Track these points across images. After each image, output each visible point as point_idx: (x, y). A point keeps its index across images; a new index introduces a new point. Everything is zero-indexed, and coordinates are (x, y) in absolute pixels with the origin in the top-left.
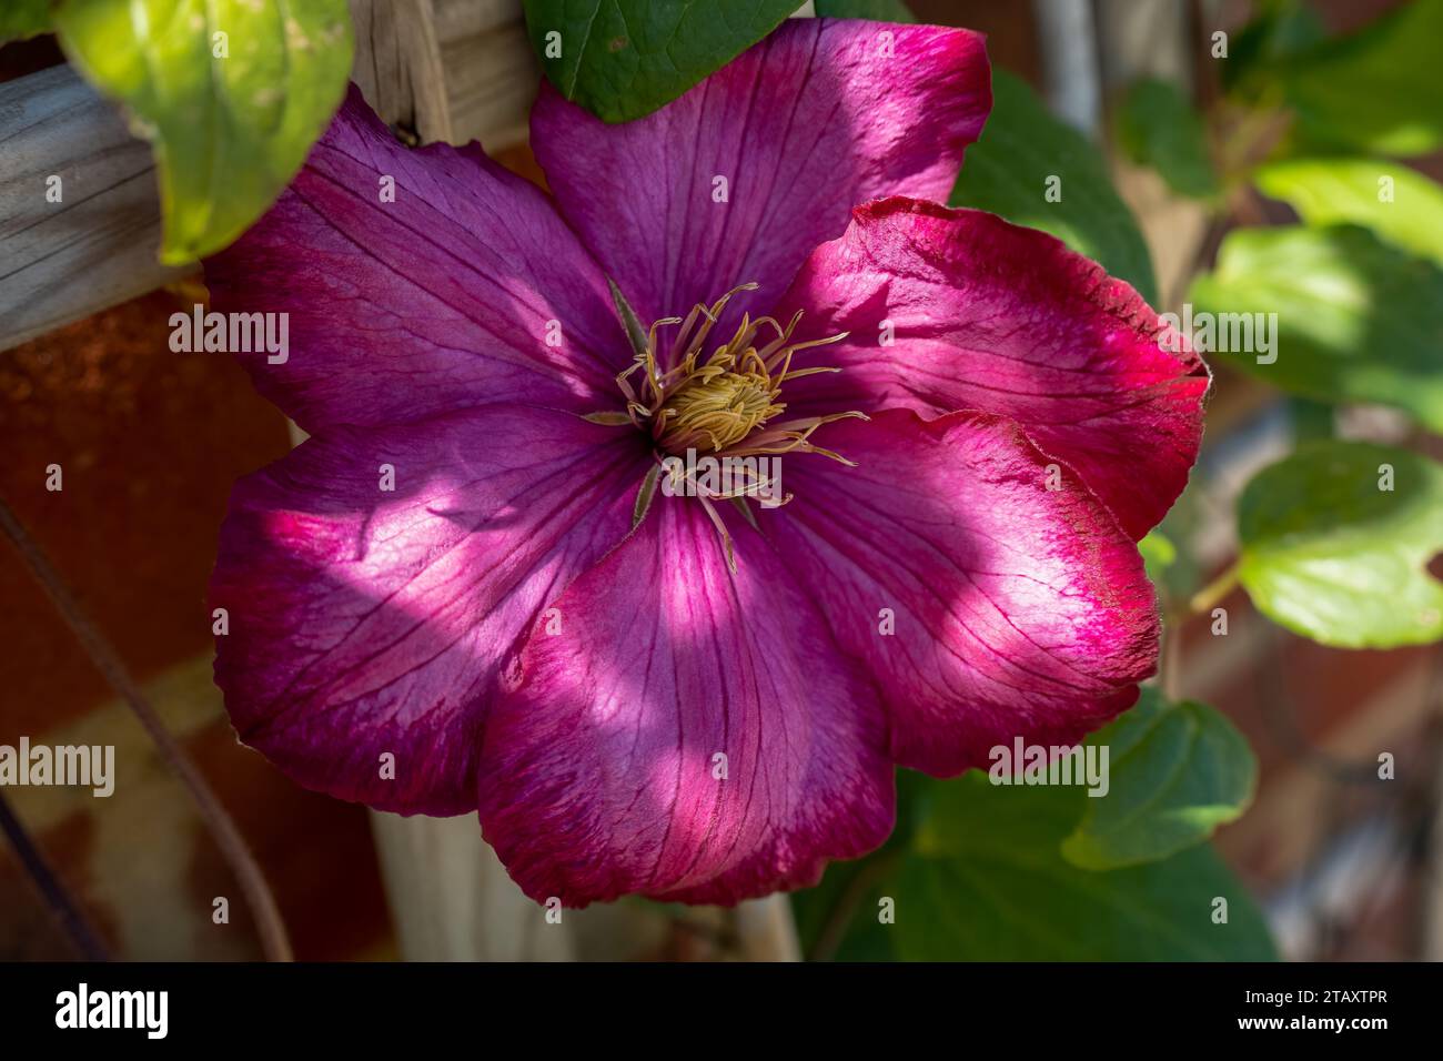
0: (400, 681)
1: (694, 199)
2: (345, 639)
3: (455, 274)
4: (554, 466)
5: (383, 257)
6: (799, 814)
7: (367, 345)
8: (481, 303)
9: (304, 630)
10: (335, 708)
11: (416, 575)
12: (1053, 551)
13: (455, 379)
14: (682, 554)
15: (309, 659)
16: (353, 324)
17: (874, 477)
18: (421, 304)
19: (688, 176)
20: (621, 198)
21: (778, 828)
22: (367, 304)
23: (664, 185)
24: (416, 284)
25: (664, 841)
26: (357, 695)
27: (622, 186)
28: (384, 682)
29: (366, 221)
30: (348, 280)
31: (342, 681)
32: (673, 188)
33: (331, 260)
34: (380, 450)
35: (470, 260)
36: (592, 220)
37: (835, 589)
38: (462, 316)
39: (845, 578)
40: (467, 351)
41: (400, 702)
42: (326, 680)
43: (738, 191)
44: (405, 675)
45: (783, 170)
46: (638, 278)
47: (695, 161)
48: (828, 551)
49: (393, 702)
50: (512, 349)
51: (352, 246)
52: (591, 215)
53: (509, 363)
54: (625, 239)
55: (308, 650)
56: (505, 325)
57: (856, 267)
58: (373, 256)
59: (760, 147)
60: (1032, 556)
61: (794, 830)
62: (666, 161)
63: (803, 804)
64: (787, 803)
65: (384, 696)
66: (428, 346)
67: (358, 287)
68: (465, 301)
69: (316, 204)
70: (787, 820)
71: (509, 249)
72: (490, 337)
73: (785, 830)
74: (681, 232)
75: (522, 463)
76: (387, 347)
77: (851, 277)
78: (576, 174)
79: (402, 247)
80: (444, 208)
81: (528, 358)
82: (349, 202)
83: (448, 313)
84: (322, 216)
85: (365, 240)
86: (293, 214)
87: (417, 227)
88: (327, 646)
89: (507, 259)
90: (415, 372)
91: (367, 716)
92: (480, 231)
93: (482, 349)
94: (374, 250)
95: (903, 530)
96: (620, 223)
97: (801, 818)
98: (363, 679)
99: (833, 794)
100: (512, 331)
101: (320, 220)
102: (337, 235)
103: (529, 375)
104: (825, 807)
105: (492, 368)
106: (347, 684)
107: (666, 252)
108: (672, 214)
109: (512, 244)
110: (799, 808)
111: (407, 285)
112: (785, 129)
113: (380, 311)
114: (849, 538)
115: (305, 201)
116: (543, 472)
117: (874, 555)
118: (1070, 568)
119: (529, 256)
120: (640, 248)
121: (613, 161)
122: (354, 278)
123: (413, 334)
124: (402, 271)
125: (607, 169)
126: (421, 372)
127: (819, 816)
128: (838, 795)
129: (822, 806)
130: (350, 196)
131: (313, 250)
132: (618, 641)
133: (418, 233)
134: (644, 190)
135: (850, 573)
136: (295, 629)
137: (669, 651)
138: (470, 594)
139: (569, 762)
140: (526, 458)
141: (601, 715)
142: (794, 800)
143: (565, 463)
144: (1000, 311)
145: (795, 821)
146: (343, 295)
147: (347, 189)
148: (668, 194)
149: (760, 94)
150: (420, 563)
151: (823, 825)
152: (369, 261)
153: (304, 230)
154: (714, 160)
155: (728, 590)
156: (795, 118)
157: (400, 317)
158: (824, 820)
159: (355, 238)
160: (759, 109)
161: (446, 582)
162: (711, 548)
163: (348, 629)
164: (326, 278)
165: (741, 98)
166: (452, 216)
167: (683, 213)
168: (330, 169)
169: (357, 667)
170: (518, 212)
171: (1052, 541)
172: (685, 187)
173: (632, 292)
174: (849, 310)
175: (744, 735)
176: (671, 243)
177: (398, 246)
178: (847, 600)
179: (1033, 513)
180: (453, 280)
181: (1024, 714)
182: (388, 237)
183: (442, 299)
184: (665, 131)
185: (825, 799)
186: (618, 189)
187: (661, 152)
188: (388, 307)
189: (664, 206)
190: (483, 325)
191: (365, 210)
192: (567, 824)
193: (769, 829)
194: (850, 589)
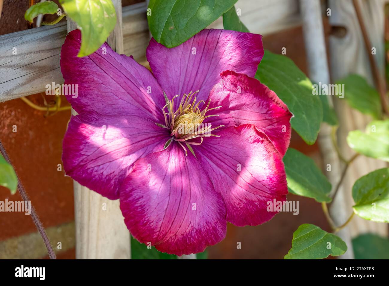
0: (105, 164)
1: (187, 73)
2: (94, 153)
3: (126, 81)
4: (145, 131)
5: (109, 74)
6: (199, 224)
7: (102, 96)
8: (131, 89)
9: (84, 150)
10: (89, 168)
11: (111, 142)
12: (264, 159)
13: (123, 107)
14: (175, 158)
15: (84, 157)
16: (99, 91)
17: (227, 146)
18: (117, 87)
19: (186, 67)
20: (168, 71)
21: (193, 227)
22: (104, 86)
23: (179, 68)
24: (116, 82)
25: (163, 219)
26: (95, 166)
27: (169, 67)
28: (102, 163)
29: (106, 65)
30: (100, 79)
31: (92, 162)
32: (182, 70)
33: (96, 74)
34: (104, 118)
35: (130, 79)
36: (160, 76)
37: (215, 176)
38: (126, 92)
39: (218, 173)
40: (126, 101)
41: (104, 169)
42: (88, 162)
43: (198, 72)
44: (106, 163)
45: (211, 68)
46: (171, 92)
47: (188, 63)
48: (214, 166)
49: (103, 169)
50: (137, 103)
51: (102, 71)
52: (160, 75)
53: (136, 107)
54: (169, 81)
55: (84, 155)
56: (136, 96)
57: (222, 90)
58: (107, 73)
59: (205, 61)
60: (260, 161)
61: (197, 229)
62: (181, 62)
63: (200, 222)
64: (196, 220)
65: (101, 167)
66: (117, 98)
67: (102, 81)
68: (127, 88)
69: (94, 60)
70: (196, 225)
71: (139, 79)
72: (132, 98)
73: (195, 228)
74: (183, 81)
75: (138, 127)
76: (107, 97)
77: (221, 92)
78: (158, 64)
79: (114, 72)
80: (124, 66)
81: (141, 107)
82: (102, 60)
83: (123, 91)
84: (95, 63)
85: (105, 69)
86: (88, 62)
87: (118, 68)
88: (89, 154)
89: (138, 81)
90: (113, 105)
91: (97, 171)
92: (132, 72)
93: (130, 102)
94: (107, 72)
95: (233, 160)
96: (167, 77)
97: (199, 226)
98: (97, 162)
99: (209, 222)
100: (138, 98)
101: (95, 64)
102: (98, 68)
103: (141, 111)
104: (206, 225)
105: (132, 107)
106: (93, 163)
107: (179, 86)
108: (181, 76)
109: (140, 77)
110: (199, 223)
111: (114, 82)
112: (212, 57)
113: (107, 87)
114: (219, 162)
115: (91, 59)
116: (142, 131)
117: (225, 166)
118: (267, 162)
119: (144, 81)
120: (172, 84)
121: (167, 61)
122: (101, 78)
123: (114, 94)
124: (113, 78)
125: (166, 63)
126: (114, 105)
127: (204, 227)
128: (210, 222)
129: (205, 224)
130: (102, 59)
131: (92, 71)
132: (157, 171)
133: (118, 70)
134: (174, 69)
135: (219, 172)
136: (82, 150)
137: (169, 177)
138: (123, 149)
139: (142, 193)
140: (139, 127)
141: (151, 184)
142: (198, 220)
143: (148, 131)
144: (250, 99)
145: (198, 226)
146: (98, 83)
147: (102, 57)
148: (181, 71)
149: (206, 47)
150: (112, 139)
151: (205, 230)
152: (106, 74)
153: (91, 66)
154: (193, 63)
155: (186, 168)
156: (214, 54)
157: (111, 90)
158: (205, 229)
159: (103, 69)
160: (205, 51)
161: (118, 145)
162: (183, 158)
163: (95, 150)
164: (95, 78)
165: (200, 48)
166: (126, 67)
167: (184, 77)
168: (99, 52)
169: (96, 159)
170: (142, 70)
171: (264, 156)
172: (185, 70)
173: (169, 95)
174: (221, 101)
175: (186, 197)
176: (180, 84)
177: (113, 72)
178: (218, 178)
179: (261, 150)
180: (125, 82)
181: (256, 203)
182: (110, 69)
183: (122, 87)
184: (181, 55)
185: (206, 222)
186: (168, 68)
187: (179, 60)
188: (109, 87)
189: (179, 74)
190: (131, 96)
191: (106, 62)
192: (140, 208)
193: (190, 226)
194: (219, 176)
